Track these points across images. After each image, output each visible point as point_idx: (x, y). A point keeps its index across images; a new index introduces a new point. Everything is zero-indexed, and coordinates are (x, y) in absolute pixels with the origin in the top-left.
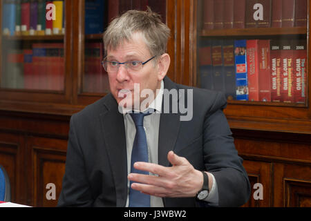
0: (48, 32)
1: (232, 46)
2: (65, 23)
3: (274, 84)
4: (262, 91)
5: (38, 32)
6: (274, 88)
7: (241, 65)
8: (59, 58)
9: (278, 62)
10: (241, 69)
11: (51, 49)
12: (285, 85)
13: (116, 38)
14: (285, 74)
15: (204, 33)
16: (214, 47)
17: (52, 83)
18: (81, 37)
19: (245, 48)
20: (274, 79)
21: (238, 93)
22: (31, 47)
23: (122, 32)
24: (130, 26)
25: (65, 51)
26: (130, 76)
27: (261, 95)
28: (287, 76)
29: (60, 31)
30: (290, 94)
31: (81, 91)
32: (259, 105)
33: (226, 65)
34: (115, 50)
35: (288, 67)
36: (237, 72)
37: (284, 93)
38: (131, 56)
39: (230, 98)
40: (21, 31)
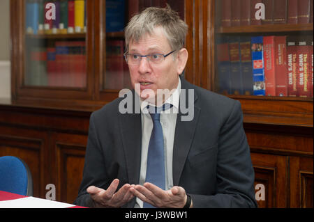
0: (71, 30)
1: (249, 43)
2: (87, 22)
3: (291, 79)
4: (278, 86)
5: (61, 30)
6: (291, 83)
7: (258, 61)
8: (81, 56)
9: (294, 58)
10: (258, 64)
11: (73, 48)
12: (301, 79)
13: (139, 32)
14: (301, 70)
15: (222, 30)
16: (232, 44)
17: (75, 81)
18: (102, 35)
19: (262, 44)
20: (290, 75)
21: (255, 88)
22: (54, 46)
23: (144, 26)
24: (151, 21)
25: (87, 49)
26: (151, 68)
27: (278, 90)
28: (303, 72)
29: (82, 30)
30: (305, 89)
31: (103, 88)
32: (276, 100)
33: (243, 61)
34: (137, 43)
35: (304, 63)
36: (254, 68)
37: (300, 88)
38: (153, 49)
39: (247, 93)
40: (44, 30)
